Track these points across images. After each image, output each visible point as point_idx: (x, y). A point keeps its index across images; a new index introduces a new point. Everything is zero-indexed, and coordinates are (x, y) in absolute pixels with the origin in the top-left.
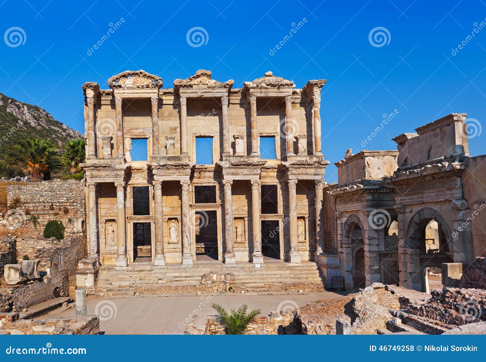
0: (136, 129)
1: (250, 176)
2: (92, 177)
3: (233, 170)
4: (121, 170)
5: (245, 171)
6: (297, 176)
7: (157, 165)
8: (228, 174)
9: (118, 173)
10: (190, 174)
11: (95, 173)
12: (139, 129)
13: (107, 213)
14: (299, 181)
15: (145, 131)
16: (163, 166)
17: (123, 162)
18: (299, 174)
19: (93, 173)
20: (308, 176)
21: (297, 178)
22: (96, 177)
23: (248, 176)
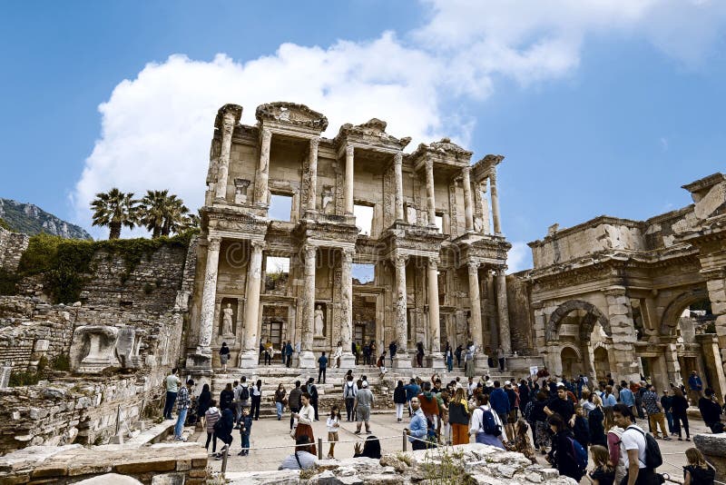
0: (279, 181)
1: (429, 252)
2: (218, 228)
3: (409, 243)
4: (263, 224)
5: (423, 246)
6: (479, 258)
7: (314, 223)
8: (402, 247)
9: (258, 227)
11: (223, 223)
12: (283, 181)
13: (226, 288)
14: (482, 264)
16: (323, 225)
18: (482, 256)
19: (221, 223)
20: (491, 260)
21: (479, 260)
22: (225, 229)
23: (427, 252)
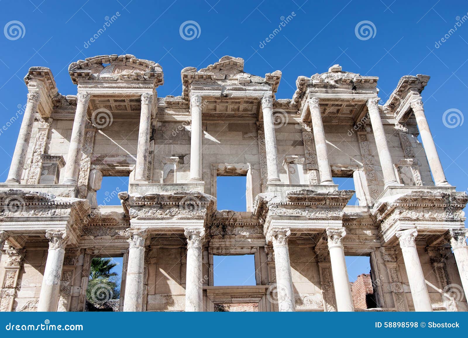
0: (113, 156)
1: (323, 221)
4: (65, 206)
6: (413, 222)
7: (139, 196)
9: (58, 211)
10: (205, 217)
12: (117, 155)
15: (127, 159)
17: (73, 194)
18: (418, 219)
20: (435, 223)
21: (414, 226)
22: (11, 219)
23: (320, 221)
